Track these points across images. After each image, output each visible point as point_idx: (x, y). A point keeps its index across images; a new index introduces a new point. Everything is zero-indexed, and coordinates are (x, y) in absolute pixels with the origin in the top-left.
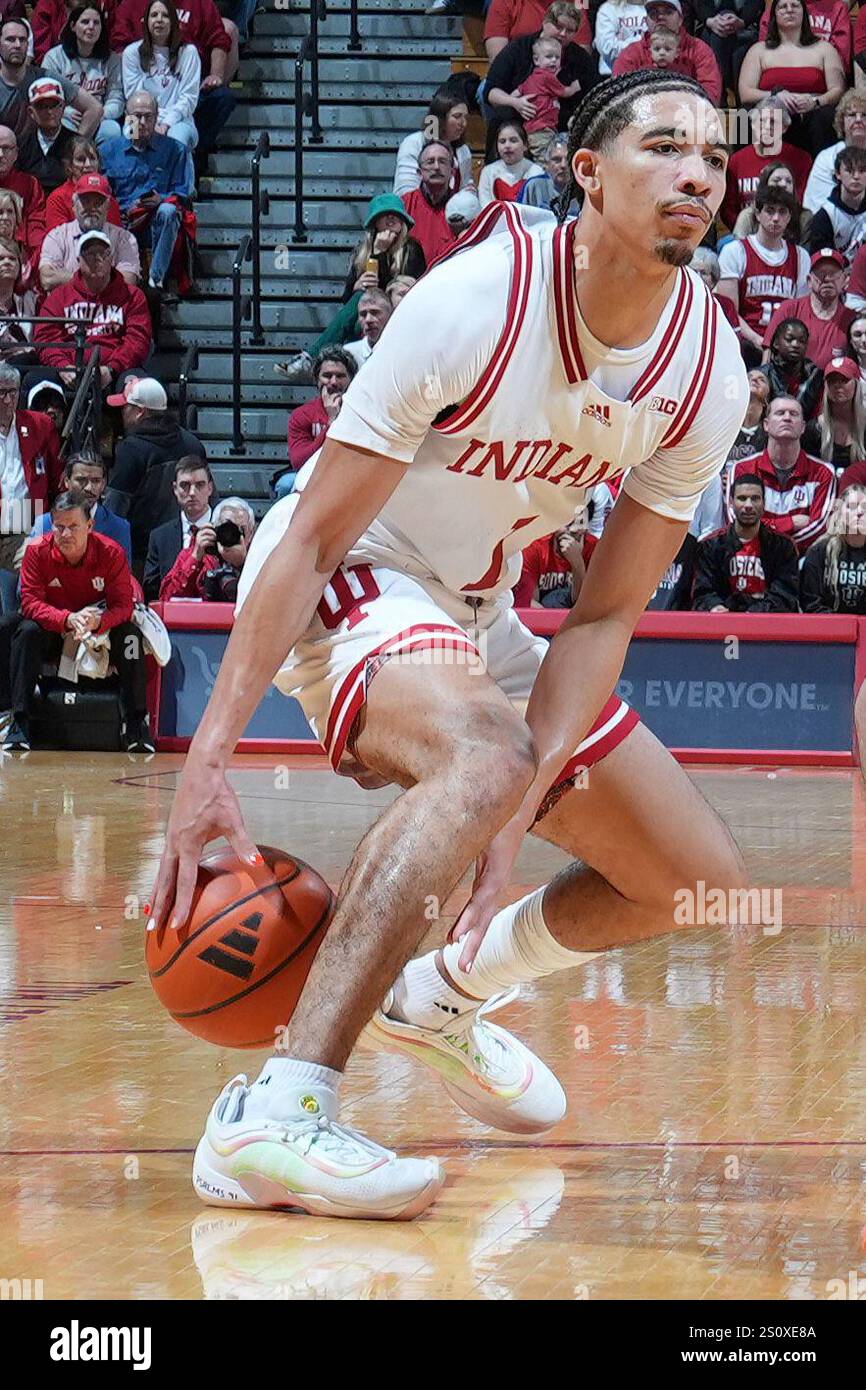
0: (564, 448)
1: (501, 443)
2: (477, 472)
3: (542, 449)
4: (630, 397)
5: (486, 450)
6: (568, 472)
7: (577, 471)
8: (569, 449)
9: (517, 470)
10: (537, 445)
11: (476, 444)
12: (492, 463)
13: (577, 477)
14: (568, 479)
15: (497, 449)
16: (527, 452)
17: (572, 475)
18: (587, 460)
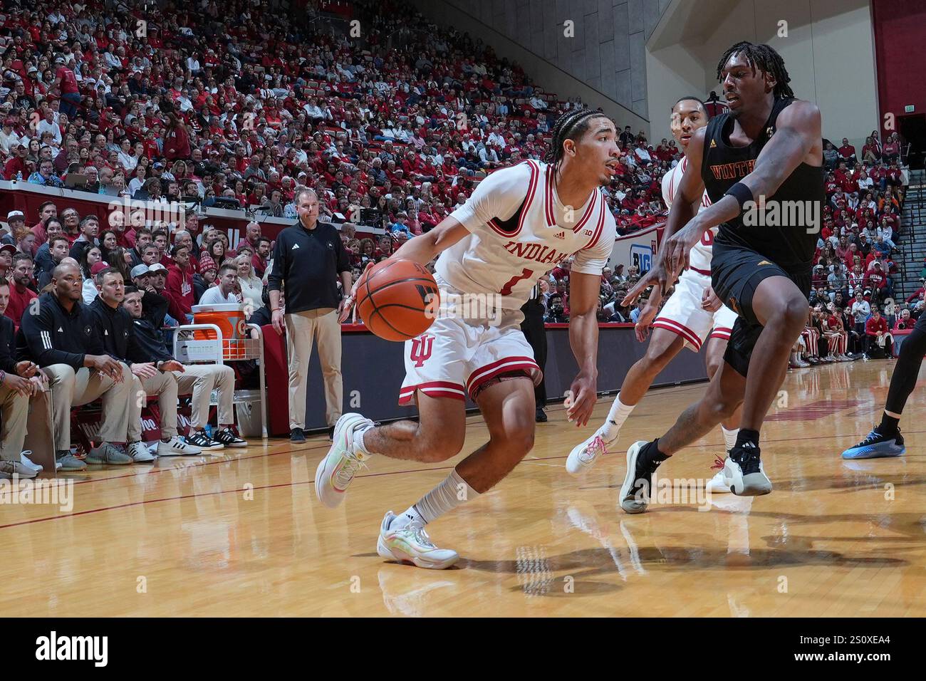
0: (546, 248)
1: (521, 244)
2: (512, 252)
3: (537, 248)
4: (574, 229)
5: (515, 245)
6: (547, 257)
7: (550, 256)
8: (547, 248)
9: (526, 254)
10: (535, 245)
11: (511, 243)
12: (517, 250)
13: (551, 259)
14: (547, 260)
15: (520, 245)
16: (531, 247)
17: (549, 258)
18: (554, 252)
